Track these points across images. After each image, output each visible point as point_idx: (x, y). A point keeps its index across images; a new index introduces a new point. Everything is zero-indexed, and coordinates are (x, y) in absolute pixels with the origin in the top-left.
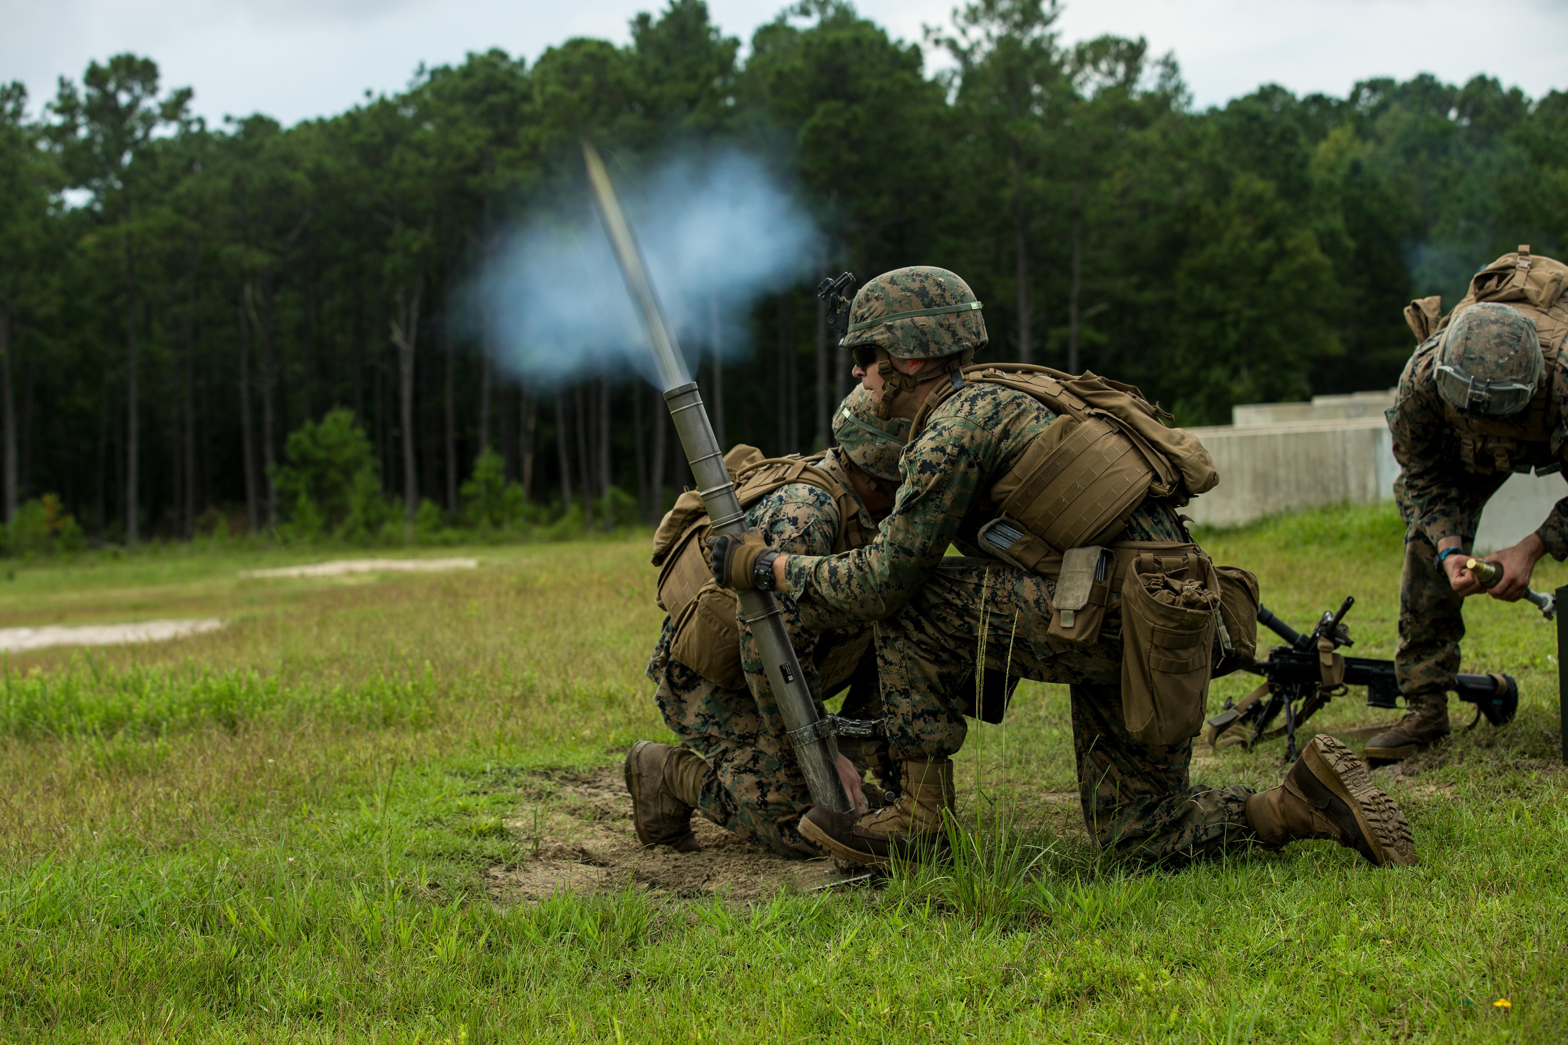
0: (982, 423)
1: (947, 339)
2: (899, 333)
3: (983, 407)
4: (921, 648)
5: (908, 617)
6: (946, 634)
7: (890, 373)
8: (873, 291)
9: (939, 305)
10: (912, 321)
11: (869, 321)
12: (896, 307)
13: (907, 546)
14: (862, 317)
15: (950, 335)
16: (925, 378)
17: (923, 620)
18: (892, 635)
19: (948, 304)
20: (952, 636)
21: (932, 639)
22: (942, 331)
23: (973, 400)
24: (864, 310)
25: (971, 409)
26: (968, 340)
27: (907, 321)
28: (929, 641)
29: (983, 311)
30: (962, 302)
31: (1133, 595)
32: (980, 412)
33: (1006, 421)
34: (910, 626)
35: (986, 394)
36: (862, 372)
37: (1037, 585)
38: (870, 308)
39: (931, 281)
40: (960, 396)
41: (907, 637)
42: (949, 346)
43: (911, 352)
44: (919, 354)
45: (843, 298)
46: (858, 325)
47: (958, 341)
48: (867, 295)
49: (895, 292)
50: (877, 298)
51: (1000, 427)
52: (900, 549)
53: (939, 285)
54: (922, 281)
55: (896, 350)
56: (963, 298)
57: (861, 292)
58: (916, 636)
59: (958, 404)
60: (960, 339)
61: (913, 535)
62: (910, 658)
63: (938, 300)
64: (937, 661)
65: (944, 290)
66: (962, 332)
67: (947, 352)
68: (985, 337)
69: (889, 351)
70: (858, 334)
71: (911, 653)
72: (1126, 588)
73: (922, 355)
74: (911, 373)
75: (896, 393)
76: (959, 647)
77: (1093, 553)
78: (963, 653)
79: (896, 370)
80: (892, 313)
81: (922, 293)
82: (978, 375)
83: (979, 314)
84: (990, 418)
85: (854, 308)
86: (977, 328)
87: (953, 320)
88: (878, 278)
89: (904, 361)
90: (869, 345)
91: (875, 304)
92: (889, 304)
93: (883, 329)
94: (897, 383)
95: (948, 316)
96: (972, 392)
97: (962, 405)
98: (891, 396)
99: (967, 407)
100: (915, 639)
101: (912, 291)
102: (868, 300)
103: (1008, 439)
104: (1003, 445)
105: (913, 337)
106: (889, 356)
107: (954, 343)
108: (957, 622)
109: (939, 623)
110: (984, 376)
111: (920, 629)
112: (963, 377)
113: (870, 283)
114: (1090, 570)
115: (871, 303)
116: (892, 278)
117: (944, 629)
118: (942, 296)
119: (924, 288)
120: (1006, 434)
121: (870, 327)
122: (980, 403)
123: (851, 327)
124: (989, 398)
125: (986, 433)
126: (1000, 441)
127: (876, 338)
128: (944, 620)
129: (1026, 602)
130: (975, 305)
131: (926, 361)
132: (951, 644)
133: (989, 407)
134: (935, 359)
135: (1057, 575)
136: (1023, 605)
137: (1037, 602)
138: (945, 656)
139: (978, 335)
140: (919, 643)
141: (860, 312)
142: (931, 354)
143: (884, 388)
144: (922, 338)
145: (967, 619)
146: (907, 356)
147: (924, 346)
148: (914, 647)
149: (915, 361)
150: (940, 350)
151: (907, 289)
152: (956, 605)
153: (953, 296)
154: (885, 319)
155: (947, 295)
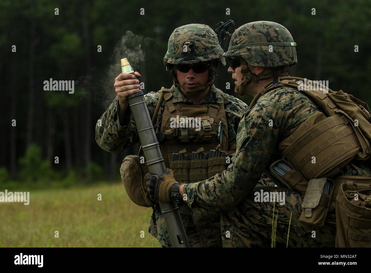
0: (283, 107)
1: (277, 59)
2: (253, 53)
3: (285, 99)
4: (242, 231)
5: (235, 215)
6: (254, 224)
7: (247, 72)
8: (243, 30)
9: (275, 42)
10: (261, 48)
11: (239, 45)
12: (253, 40)
13: (244, 168)
14: (236, 43)
15: (278, 57)
16: (264, 77)
17: (243, 217)
18: (228, 225)
19: (280, 42)
20: (257, 225)
21: (247, 226)
22: (275, 54)
23: (281, 95)
24: (237, 40)
25: (279, 99)
26: (287, 61)
27: (258, 47)
28: (246, 227)
29: (297, 47)
30: (287, 41)
31: (341, 201)
32: (283, 101)
33: (295, 108)
34: (236, 220)
35: (288, 92)
36: (232, 71)
37: (297, 198)
38: (240, 39)
39: (272, 29)
40: (275, 91)
41: (235, 226)
42: (277, 63)
43: (258, 63)
44: (262, 65)
45: (227, 33)
46: (234, 47)
47: (282, 60)
48: (240, 32)
49: (253, 32)
50: (244, 34)
51: (291, 111)
52: (241, 169)
53: (276, 31)
54: (268, 29)
55: (251, 61)
56: (287, 39)
57: (237, 31)
58: (239, 225)
59: (273, 95)
60: (283, 60)
61: (247, 162)
62: (237, 236)
63: (275, 39)
64: (251, 238)
65: (278, 34)
66: (285, 56)
67: (276, 65)
68: (296, 60)
69: (248, 61)
70: (233, 51)
71: (237, 233)
72: (338, 198)
73: (263, 65)
74: (257, 74)
75: (248, 83)
76: (261, 231)
77: (323, 181)
78: (263, 233)
79: (250, 71)
80: (252, 43)
81: (267, 35)
82: (286, 82)
83: (294, 49)
84: (287, 105)
85: (232, 38)
86: (293, 55)
87: (281, 50)
88: (246, 24)
89: (254, 67)
90: (238, 57)
91: (243, 37)
92: (250, 38)
93: (245, 50)
94: (249, 78)
95: (279, 47)
96: (281, 91)
97: (275, 96)
98: (245, 84)
99: (277, 97)
100: (239, 227)
101: (262, 33)
102: (240, 34)
103: (293, 118)
104: (290, 121)
105: (260, 56)
106: (247, 64)
107: (280, 61)
108: (259, 217)
109: (251, 218)
110: (289, 83)
111: (242, 221)
112: (279, 81)
113: (242, 26)
114: (320, 189)
115: (241, 37)
116: (253, 25)
117: (253, 221)
118: (277, 37)
119: (269, 32)
120: (292, 115)
121: (239, 48)
122: (284, 96)
123: (230, 47)
124: (289, 95)
125: (283, 112)
126: (289, 117)
127: (242, 54)
128: (253, 216)
129: (291, 206)
130: (293, 44)
131: (265, 69)
132: (257, 229)
133: (288, 99)
134: (270, 68)
135: (305, 192)
136: (290, 208)
137: (296, 206)
138: (254, 235)
139: (292, 59)
140: (242, 228)
141: (235, 40)
142: (268, 65)
143: (242, 79)
144: (264, 56)
145: (264, 216)
146: (256, 65)
147: (265, 61)
148: (239, 230)
149: (259, 68)
150: (272, 64)
151: (260, 32)
152: (258, 209)
153: (282, 38)
154: (247, 45)
155: (280, 37)
